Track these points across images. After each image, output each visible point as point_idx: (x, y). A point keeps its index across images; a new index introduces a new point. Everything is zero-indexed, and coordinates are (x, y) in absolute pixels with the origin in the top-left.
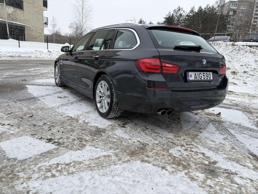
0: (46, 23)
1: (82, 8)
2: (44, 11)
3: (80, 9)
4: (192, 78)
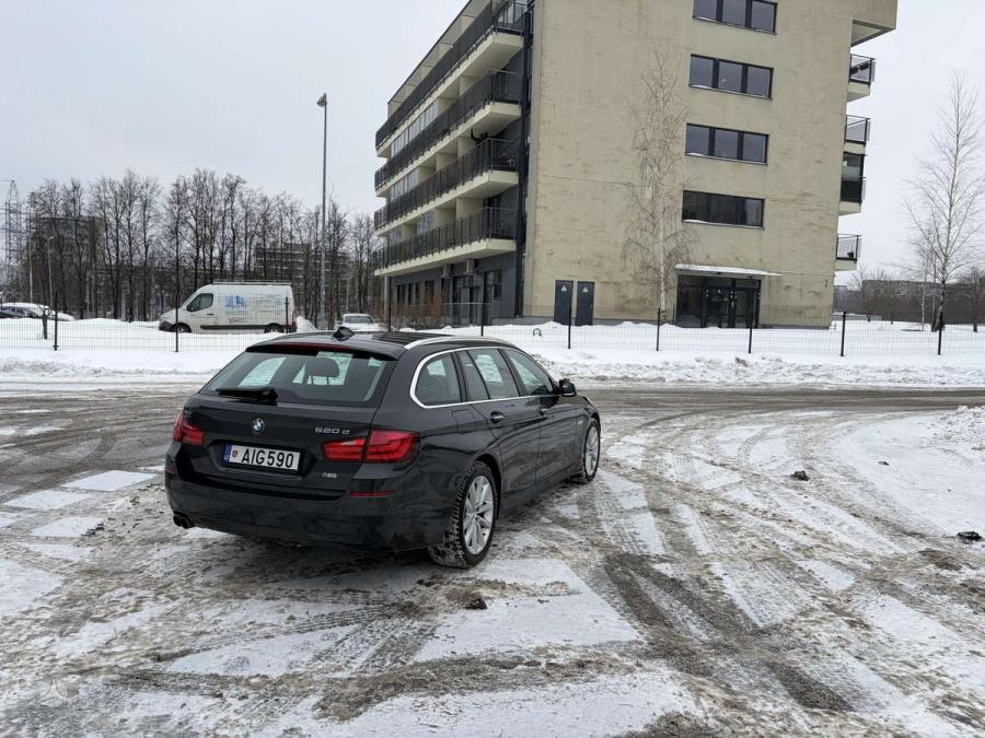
4: (238, 459)
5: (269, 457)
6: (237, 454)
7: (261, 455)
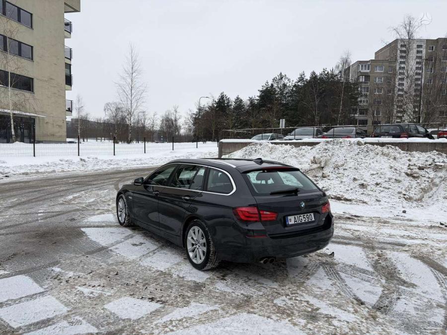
0: (69, 109)
1: (130, 87)
2: (66, 91)
3: (128, 89)
4: (292, 222)
5: (304, 218)
6: (291, 220)
7: (300, 218)
